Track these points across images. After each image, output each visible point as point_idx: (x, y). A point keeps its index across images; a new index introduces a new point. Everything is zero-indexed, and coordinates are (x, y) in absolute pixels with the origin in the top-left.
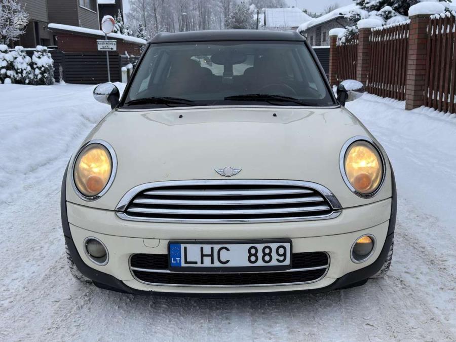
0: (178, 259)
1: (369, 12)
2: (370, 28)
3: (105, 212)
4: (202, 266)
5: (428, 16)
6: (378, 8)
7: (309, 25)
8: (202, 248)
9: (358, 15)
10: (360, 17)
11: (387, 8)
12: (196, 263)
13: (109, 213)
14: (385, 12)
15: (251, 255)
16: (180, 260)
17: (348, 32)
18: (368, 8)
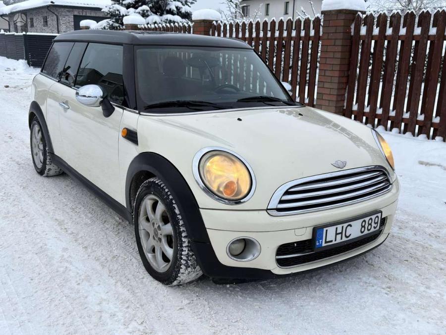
0: (320, 241)
1: (127, 9)
2: (137, 25)
3: (257, 212)
4: (336, 242)
5: (210, 22)
6: (135, 6)
7: (13, 9)
8: (337, 228)
9: (118, 10)
10: (120, 12)
11: (145, 7)
12: (331, 241)
13: (261, 212)
14: (143, 11)
15: (362, 226)
16: (322, 242)
17: (109, 26)
18: (125, 5)
